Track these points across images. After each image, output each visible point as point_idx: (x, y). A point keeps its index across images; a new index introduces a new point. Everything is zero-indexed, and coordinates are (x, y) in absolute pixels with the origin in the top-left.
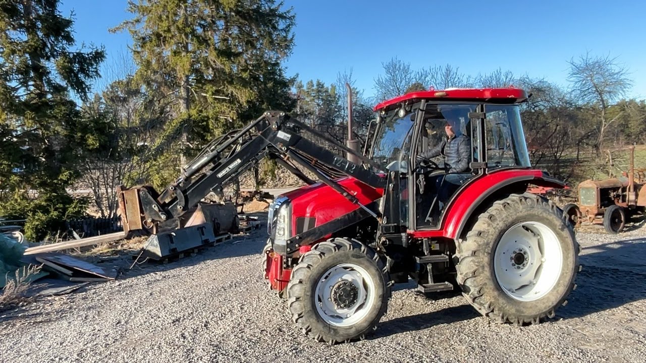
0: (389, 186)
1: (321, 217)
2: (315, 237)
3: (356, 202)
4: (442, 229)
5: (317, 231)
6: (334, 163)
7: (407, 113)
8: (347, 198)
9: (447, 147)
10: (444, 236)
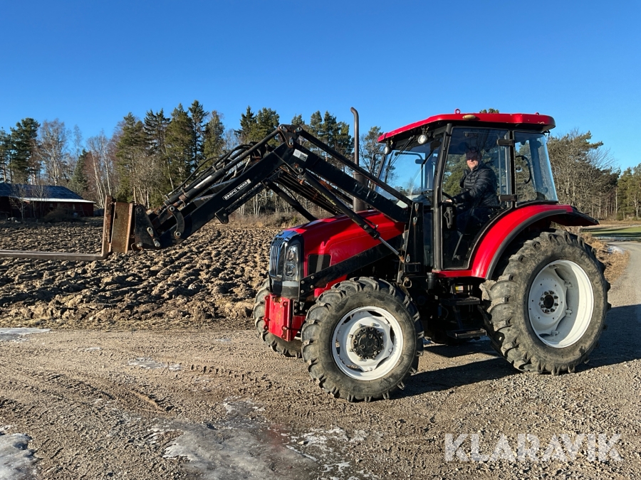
0: (412, 220)
1: (336, 254)
2: (332, 276)
3: (378, 236)
4: (470, 268)
5: (334, 269)
6: (354, 190)
7: (429, 139)
8: (368, 232)
9: (468, 179)
10: (473, 276)
